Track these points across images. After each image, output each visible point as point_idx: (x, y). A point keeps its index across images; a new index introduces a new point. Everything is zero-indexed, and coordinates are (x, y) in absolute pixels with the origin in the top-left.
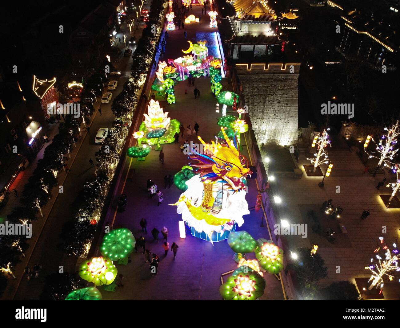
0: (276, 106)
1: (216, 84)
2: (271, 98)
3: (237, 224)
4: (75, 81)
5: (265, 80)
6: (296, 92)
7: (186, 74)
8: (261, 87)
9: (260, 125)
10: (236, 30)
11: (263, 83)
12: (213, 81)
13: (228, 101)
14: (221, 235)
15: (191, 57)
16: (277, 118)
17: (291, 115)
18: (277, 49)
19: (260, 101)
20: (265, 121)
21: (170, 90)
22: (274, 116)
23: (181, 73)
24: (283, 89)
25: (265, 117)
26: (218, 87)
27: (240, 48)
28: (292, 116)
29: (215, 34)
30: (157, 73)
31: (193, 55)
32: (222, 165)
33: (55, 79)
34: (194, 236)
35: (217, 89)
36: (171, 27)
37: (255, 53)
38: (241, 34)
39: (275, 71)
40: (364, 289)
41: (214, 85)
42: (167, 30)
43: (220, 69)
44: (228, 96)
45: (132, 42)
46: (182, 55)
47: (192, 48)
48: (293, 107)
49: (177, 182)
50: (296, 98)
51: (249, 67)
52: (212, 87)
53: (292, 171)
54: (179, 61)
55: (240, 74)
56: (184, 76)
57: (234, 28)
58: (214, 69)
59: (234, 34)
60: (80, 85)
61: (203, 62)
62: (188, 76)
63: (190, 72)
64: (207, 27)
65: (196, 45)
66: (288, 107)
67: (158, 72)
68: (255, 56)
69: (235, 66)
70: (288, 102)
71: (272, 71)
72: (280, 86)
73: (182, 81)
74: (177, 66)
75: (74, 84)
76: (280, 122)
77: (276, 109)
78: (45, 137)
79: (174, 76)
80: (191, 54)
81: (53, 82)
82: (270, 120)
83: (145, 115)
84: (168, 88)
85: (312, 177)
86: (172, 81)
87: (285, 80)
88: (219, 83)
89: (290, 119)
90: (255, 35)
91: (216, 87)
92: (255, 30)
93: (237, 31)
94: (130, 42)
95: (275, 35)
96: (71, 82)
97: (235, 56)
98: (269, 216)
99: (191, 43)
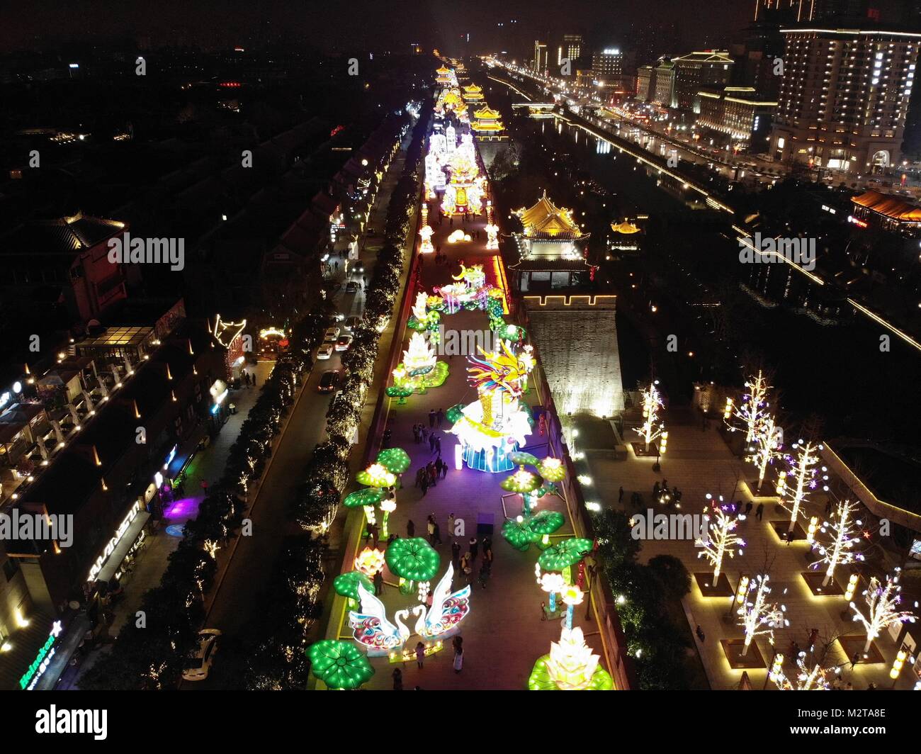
0: (586, 356)
1: (496, 319)
2: (578, 344)
3: (518, 444)
4: (273, 326)
5: (567, 319)
6: (614, 337)
7: (456, 305)
8: (562, 328)
9: (565, 384)
10: (524, 252)
11: (564, 322)
12: (492, 316)
13: (511, 336)
14: (502, 460)
15: (463, 283)
16: (589, 374)
17: (611, 370)
18: (584, 277)
19: (562, 349)
20: (572, 378)
21: (435, 326)
22: (585, 372)
23: (449, 304)
24: (595, 332)
25: (571, 373)
26: (499, 323)
27: (530, 276)
28: (611, 373)
29: (495, 258)
30: (413, 307)
31: (466, 282)
32: (500, 370)
33: (244, 322)
34: (471, 468)
35: (497, 326)
36: (427, 248)
37: (553, 283)
38: (531, 257)
39: (580, 307)
40: (707, 585)
41: (493, 321)
42: (420, 252)
43: (501, 299)
44: (512, 330)
45: (358, 269)
46: (452, 282)
47: (465, 273)
48: (611, 357)
49: (450, 417)
50: (615, 345)
51: (543, 301)
52: (491, 323)
53: (611, 448)
54: (446, 289)
55: (531, 310)
56: (454, 308)
57: (522, 249)
58: (493, 300)
59: (522, 258)
60: (281, 333)
61: (479, 291)
62: (459, 308)
63: (462, 303)
64: (482, 248)
65: (470, 269)
66: (605, 359)
67: (415, 306)
68: (553, 287)
69: (523, 299)
70: (603, 351)
71: (576, 306)
72: (588, 327)
73: (451, 315)
74: (445, 295)
75: (272, 331)
76: (595, 382)
77: (587, 360)
78: (232, 406)
79: (440, 307)
80: (463, 280)
81: (242, 326)
82: (579, 378)
83: (404, 352)
84: (432, 324)
85: (644, 459)
86: (437, 315)
87: (596, 319)
88: (500, 317)
89: (608, 376)
90: (551, 258)
91: (496, 323)
92: (552, 252)
93: (526, 253)
94: (354, 270)
95: (581, 258)
96: (267, 328)
97: (524, 287)
98: (557, 450)
99: (463, 268)
